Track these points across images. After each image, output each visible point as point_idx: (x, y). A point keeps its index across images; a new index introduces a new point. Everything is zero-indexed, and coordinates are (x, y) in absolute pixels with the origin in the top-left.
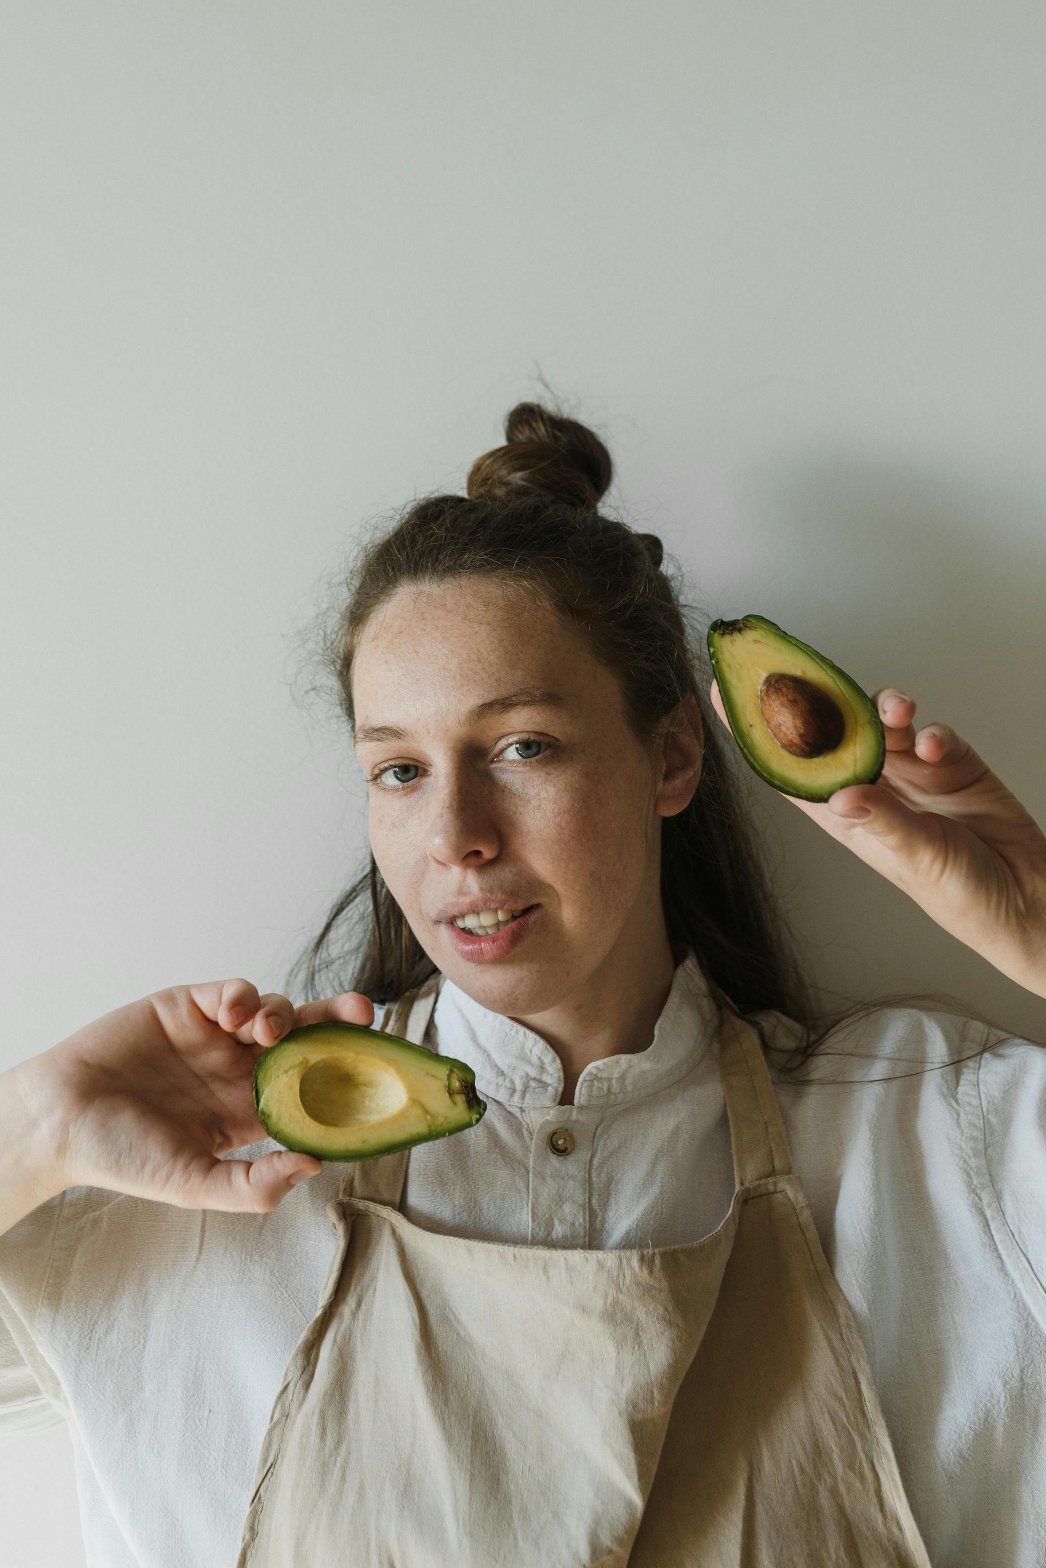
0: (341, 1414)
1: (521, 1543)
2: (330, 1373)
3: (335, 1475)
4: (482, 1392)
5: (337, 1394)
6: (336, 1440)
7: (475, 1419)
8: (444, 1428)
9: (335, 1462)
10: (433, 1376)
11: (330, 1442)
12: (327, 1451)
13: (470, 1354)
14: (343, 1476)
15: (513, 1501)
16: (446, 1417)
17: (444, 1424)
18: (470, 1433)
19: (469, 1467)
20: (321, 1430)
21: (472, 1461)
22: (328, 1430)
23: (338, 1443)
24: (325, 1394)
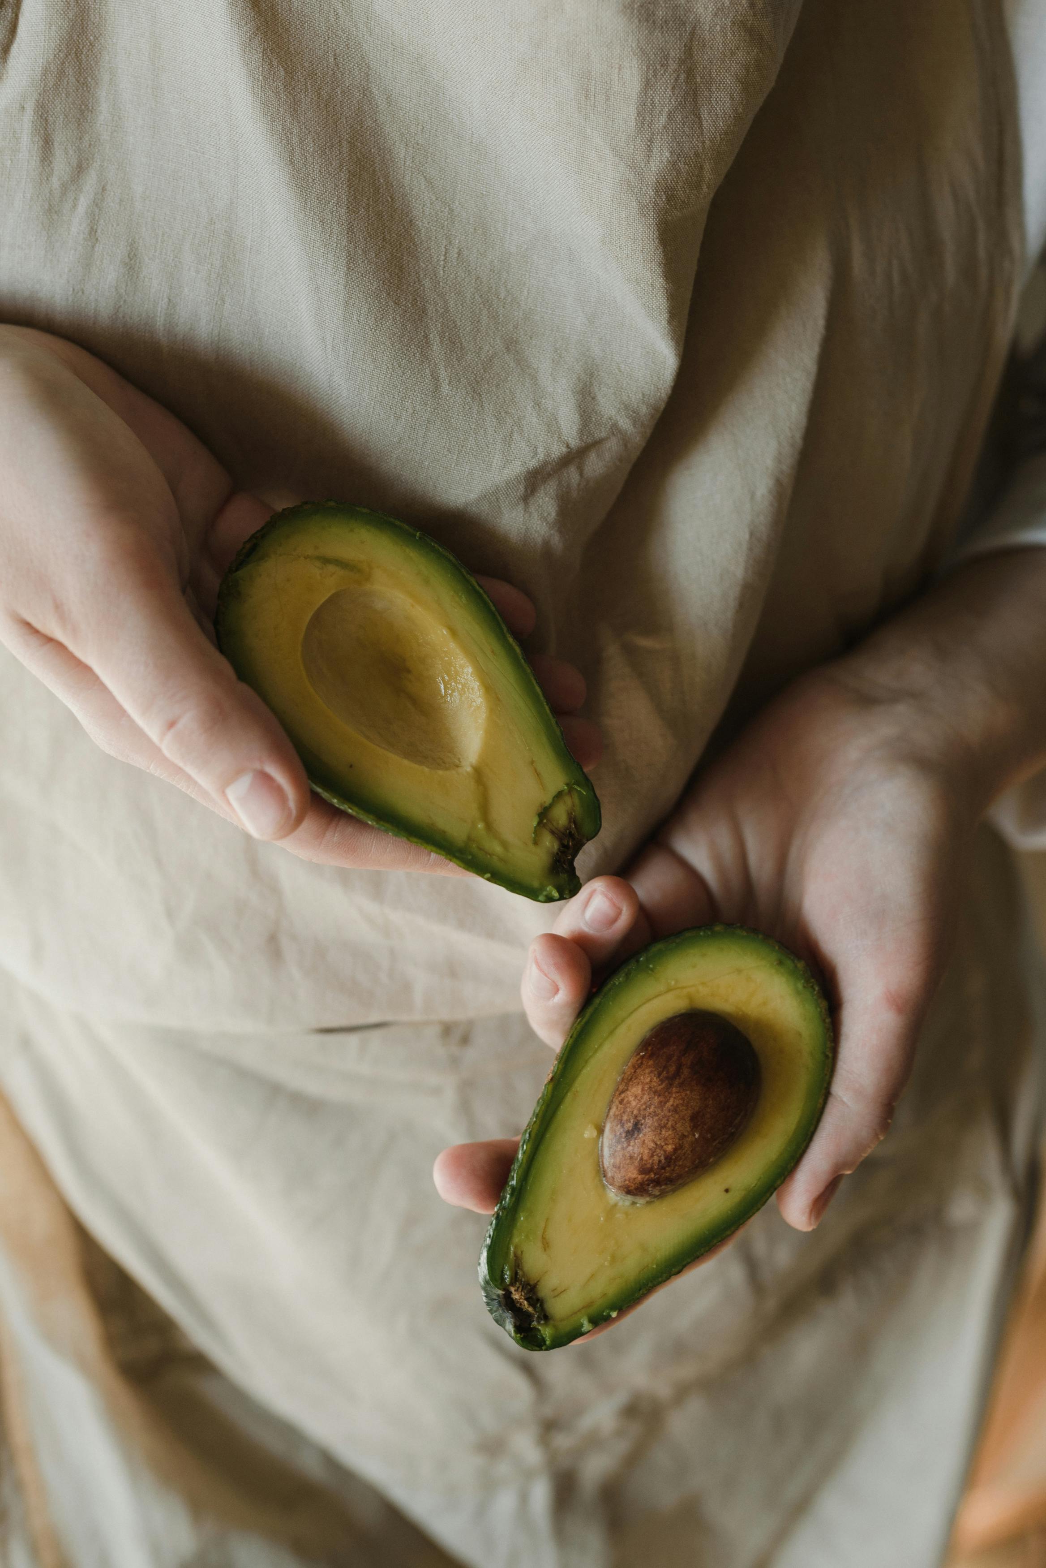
0: (82, 112)
1: (445, 389)
2: (53, 28)
3: (74, 230)
4: (365, 92)
5: (70, 71)
6: (74, 162)
7: (352, 145)
8: (292, 163)
9: (75, 206)
10: (264, 52)
11: (61, 166)
12: (55, 182)
13: (340, 11)
14: (93, 231)
15: (431, 308)
16: (295, 140)
17: (292, 153)
18: (344, 175)
19: (344, 243)
20: (41, 143)
21: (350, 230)
22: (56, 144)
23: (80, 170)
24: (45, 72)
